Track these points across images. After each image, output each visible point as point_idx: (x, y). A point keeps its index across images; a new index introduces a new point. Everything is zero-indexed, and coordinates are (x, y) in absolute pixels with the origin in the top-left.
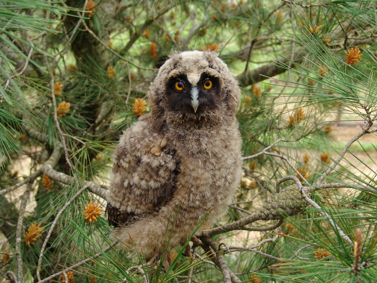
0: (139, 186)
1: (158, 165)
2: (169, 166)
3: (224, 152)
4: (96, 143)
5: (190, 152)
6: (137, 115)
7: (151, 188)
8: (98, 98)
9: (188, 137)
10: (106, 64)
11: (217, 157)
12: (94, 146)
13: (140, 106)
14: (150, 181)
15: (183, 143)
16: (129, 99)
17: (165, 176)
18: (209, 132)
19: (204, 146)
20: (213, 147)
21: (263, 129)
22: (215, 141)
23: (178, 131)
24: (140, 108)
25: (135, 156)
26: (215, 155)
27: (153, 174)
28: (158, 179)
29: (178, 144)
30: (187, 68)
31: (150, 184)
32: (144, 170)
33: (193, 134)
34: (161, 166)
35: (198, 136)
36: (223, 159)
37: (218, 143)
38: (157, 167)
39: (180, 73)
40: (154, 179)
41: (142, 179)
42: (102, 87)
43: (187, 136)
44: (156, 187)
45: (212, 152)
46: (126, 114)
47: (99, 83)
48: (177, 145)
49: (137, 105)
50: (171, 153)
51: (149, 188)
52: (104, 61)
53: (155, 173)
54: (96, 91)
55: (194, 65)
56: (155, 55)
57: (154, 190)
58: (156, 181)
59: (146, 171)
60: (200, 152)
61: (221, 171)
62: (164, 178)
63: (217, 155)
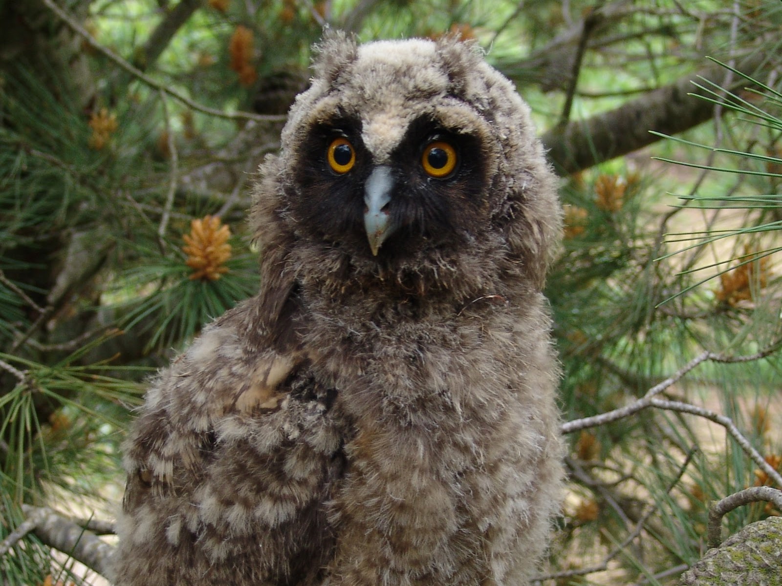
0: (220, 529)
1: (278, 444)
2: (314, 442)
3: (505, 402)
4: (63, 375)
5: (385, 402)
6: (200, 274)
7: (265, 527)
8: (61, 215)
9: (380, 349)
10: (84, 100)
11: (482, 422)
12: (58, 384)
13: (210, 242)
14: (257, 504)
15: (362, 369)
16: (172, 220)
17: (306, 476)
18: (454, 330)
19: (437, 382)
20: (467, 383)
21: (629, 320)
22: (475, 361)
23: (341, 323)
24: (210, 249)
25: (193, 432)
26: (475, 414)
27: (264, 475)
28: (286, 491)
29: (344, 372)
30: (368, 92)
31: (258, 513)
32: (231, 467)
33: (399, 340)
34: (287, 444)
35: (414, 346)
36: (505, 430)
37: (485, 368)
38: (276, 450)
39: (341, 108)
40: (271, 495)
41: (228, 503)
42: (73, 176)
43: (378, 345)
44: (283, 518)
45: (465, 405)
46: (160, 271)
47: (64, 166)
48: (343, 374)
49: (201, 241)
50: (320, 395)
51: (259, 530)
52: (78, 89)
53: (272, 471)
54: (52, 191)
55: (393, 86)
56: (248, 70)
57: (274, 534)
58: (277, 499)
59: (241, 469)
60: (423, 403)
61: (500, 476)
62: (303, 483)
63: (482, 414)
